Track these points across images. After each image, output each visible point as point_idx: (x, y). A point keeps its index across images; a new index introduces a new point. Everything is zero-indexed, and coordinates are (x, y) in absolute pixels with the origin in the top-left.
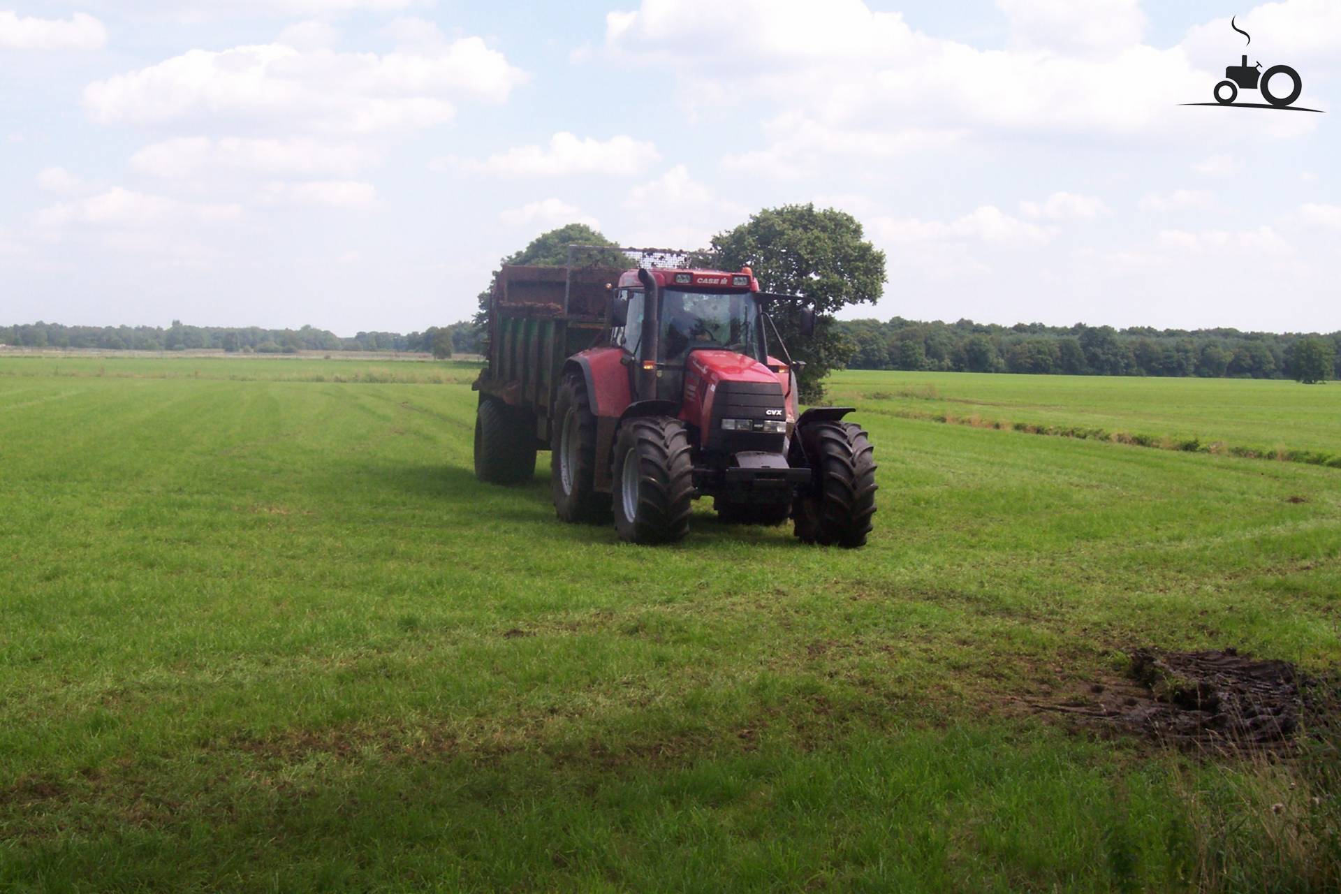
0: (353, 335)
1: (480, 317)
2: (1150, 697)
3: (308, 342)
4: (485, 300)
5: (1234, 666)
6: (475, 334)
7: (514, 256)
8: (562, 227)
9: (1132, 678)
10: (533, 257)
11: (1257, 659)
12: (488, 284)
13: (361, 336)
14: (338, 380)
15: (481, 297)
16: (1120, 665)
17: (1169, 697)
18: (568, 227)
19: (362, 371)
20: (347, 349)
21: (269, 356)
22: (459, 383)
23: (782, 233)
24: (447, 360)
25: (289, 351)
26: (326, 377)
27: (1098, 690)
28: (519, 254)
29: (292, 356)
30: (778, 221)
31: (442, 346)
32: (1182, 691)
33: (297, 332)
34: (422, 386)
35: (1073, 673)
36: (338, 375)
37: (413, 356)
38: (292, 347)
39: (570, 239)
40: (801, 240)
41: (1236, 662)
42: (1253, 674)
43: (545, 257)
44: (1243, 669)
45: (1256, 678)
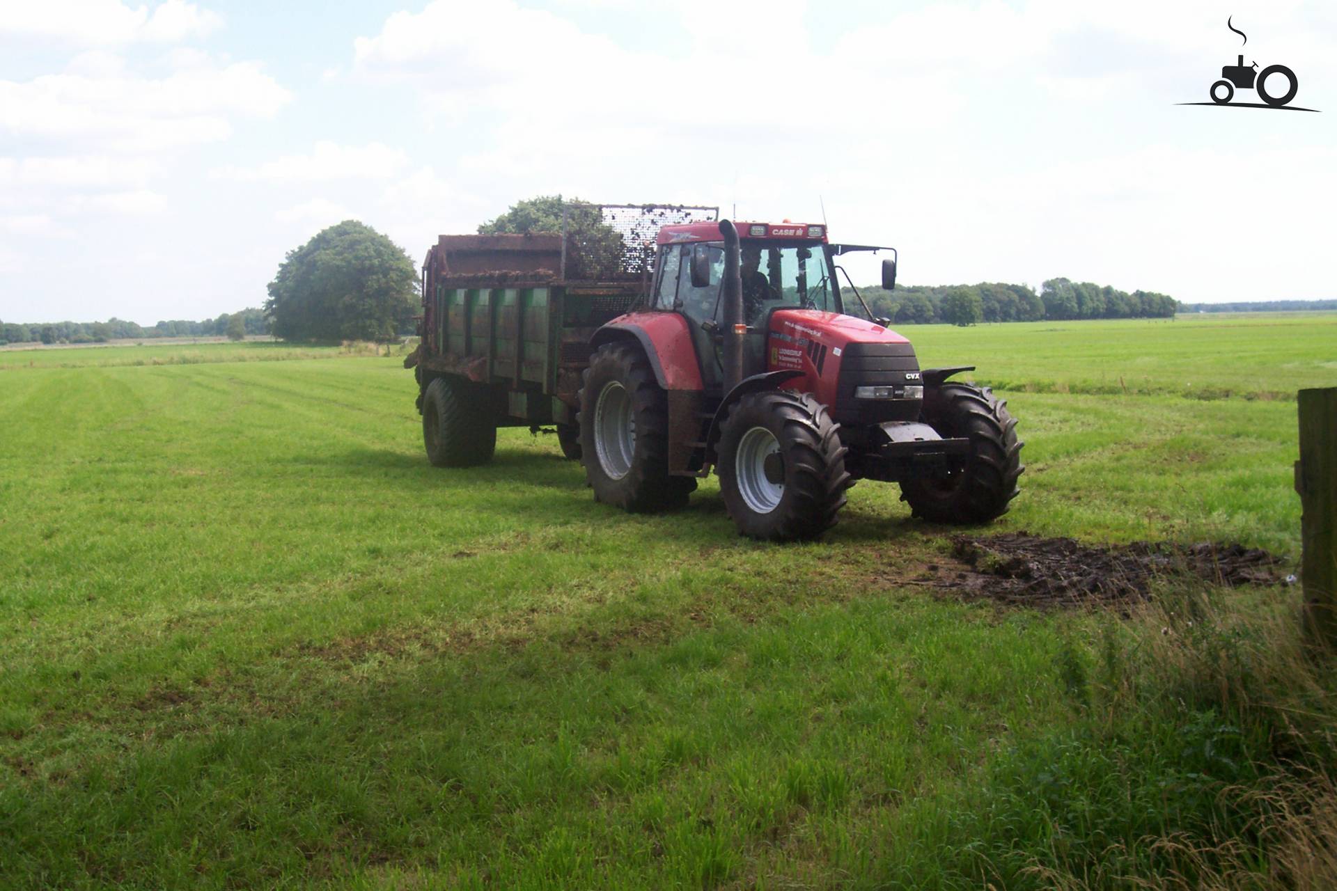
0: (155, 324)
1: (270, 303)
2: (975, 570)
3: (115, 332)
4: (273, 289)
5: (1029, 544)
6: (266, 318)
7: (297, 250)
8: (339, 223)
9: (956, 558)
10: (315, 250)
11: (1044, 538)
12: (276, 275)
13: (161, 325)
14: (155, 363)
15: (270, 286)
16: (944, 549)
17: (990, 570)
18: (343, 223)
19: (175, 354)
20: (150, 337)
21: (82, 346)
22: (261, 360)
23: (537, 221)
24: (242, 341)
25: (100, 341)
26: (145, 361)
27: (934, 568)
28: (301, 248)
29: (104, 345)
30: (533, 210)
31: (237, 329)
32: (1000, 565)
33: (105, 324)
34: (231, 364)
35: (911, 557)
36: (156, 359)
37: (211, 340)
38: (103, 337)
39: (346, 233)
40: (554, 225)
41: (1030, 541)
42: (1044, 549)
43: (325, 249)
44: (1036, 546)
45: (1047, 552)
